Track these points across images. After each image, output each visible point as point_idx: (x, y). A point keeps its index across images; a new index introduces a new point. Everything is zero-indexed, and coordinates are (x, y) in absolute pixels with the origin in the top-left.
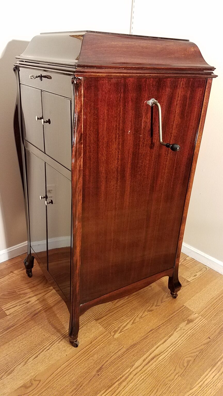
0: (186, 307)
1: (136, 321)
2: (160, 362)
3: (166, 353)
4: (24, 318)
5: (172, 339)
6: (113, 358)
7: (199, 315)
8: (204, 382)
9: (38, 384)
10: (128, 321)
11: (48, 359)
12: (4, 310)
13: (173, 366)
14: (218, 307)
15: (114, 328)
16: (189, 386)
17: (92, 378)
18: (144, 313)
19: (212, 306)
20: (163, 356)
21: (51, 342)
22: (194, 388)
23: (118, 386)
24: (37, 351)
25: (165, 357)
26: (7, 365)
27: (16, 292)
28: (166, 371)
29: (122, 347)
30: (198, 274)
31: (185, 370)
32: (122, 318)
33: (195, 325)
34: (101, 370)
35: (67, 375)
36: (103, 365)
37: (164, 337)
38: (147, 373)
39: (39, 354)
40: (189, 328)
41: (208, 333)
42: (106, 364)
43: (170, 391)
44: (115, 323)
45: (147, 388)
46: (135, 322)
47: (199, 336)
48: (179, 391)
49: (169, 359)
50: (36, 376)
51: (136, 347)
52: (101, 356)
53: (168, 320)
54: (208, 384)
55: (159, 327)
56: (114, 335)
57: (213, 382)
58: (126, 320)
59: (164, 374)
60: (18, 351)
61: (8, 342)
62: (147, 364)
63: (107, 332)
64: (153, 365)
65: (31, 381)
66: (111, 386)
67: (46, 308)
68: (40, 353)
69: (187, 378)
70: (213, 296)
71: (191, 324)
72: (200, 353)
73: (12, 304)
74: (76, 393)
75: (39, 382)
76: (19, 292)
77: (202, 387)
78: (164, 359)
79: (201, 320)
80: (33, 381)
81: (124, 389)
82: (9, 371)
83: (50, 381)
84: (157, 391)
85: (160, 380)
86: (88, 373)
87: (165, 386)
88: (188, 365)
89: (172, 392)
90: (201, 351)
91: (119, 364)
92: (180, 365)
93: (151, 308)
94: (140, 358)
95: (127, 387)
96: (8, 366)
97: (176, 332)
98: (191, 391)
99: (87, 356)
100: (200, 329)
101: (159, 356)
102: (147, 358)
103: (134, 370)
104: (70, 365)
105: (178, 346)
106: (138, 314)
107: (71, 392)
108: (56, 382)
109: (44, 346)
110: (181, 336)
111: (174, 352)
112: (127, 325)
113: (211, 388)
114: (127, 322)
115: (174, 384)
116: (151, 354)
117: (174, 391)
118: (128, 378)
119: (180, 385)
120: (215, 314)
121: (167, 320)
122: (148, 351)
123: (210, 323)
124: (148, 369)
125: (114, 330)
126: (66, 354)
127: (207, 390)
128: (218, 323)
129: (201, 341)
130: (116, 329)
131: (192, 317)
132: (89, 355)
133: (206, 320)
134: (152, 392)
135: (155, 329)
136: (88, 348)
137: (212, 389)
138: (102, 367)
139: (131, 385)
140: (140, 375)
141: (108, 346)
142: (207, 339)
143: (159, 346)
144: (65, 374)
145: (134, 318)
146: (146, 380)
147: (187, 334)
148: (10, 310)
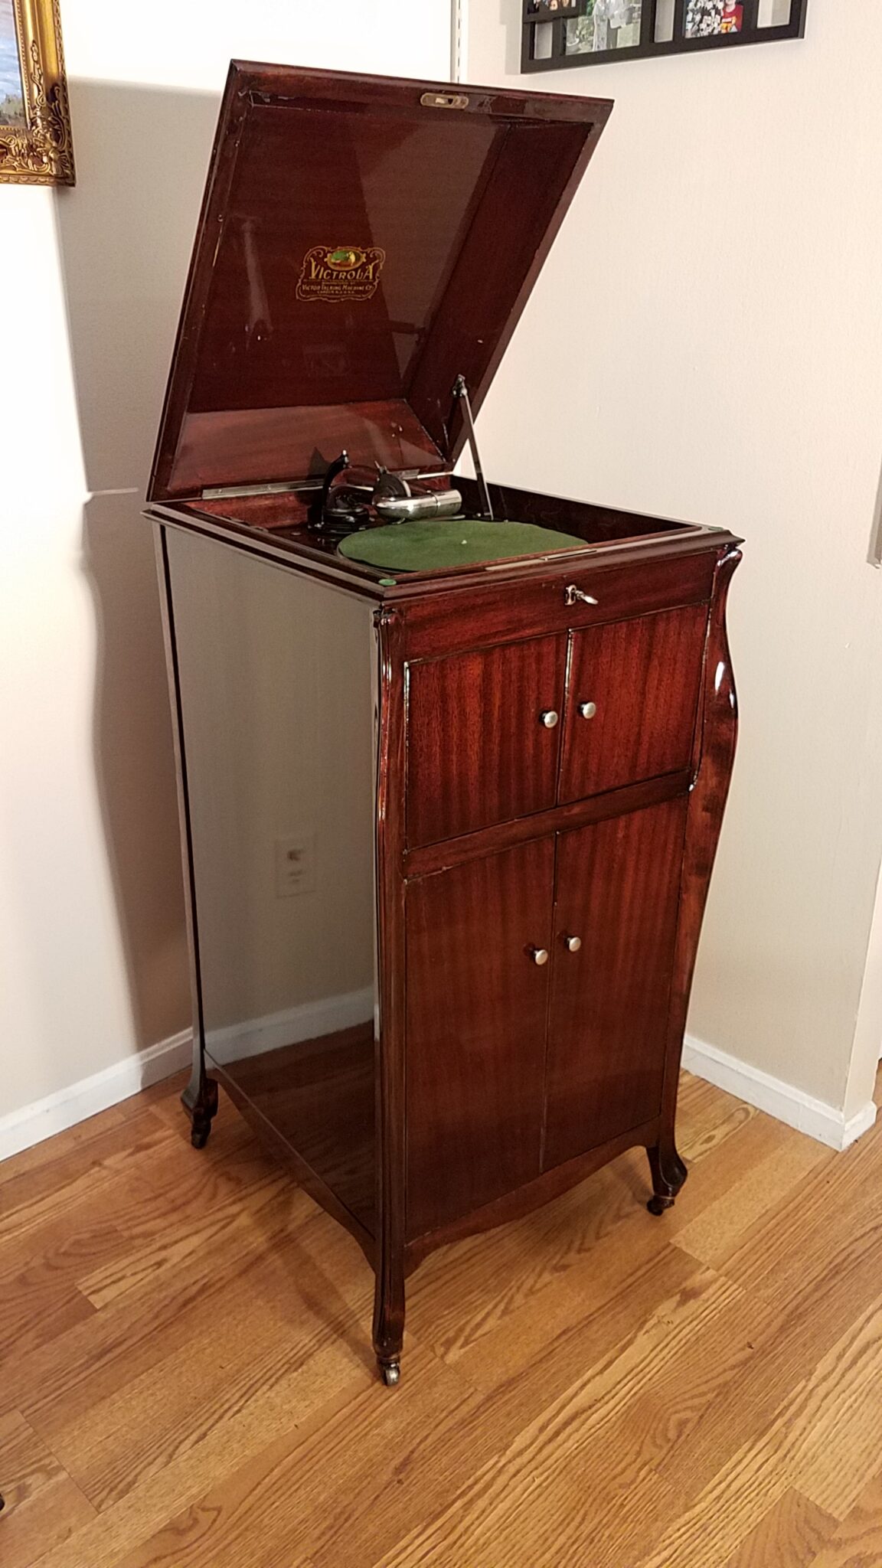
0: (676, 1248)
1: (516, 1304)
2: (593, 1430)
3: (612, 1403)
4: (151, 1316)
5: (631, 1356)
6: (442, 1428)
7: (720, 1272)
8: (729, 1486)
9: (215, 1520)
10: (490, 1307)
11: (239, 1442)
12: (85, 1293)
13: (633, 1441)
14: (782, 1243)
15: (443, 1331)
16: (682, 1501)
17: (381, 1493)
18: (540, 1276)
19: (764, 1242)
20: (603, 1412)
21: (244, 1389)
22: (698, 1506)
23: (461, 1511)
24: (204, 1418)
25: (608, 1415)
26: (114, 1468)
27: (116, 1231)
28: (611, 1456)
29: (472, 1390)
30: (719, 1134)
31: (669, 1451)
32: (470, 1297)
33: (706, 1305)
34: (406, 1465)
35: (303, 1486)
36: (412, 1452)
37: (603, 1354)
38: (552, 1466)
39: (209, 1429)
40: (687, 1318)
41: (746, 1331)
42: (422, 1447)
43: (624, 1520)
44: (448, 1314)
45: (552, 1512)
46: (511, 1308)
47: (719, 1340)
48: (651, 1515)
49: (621, 1421)
50: (205, 1497)
51: (517, 1390)
52: (405, 1423)
53: (617, 1296)
54: (742, 1490)
55: (589, 1321)
56: (446, 1353)
57: (757, 1483)
58: (481, 1304)
59: (606, 1465)
60: (144, 1421)
61: (109, 1396)
62: (550, 1440)
63: (422, 1346)
64: (571, 1442)
65: (191, 1513)
66: (439, 1513)
67: (221, 1279)
68: (213, 1425)
69: (676, 1477)
70: (768, 1208)
71: (692, 1305)
72: (717, 1395)
73: (108, 1273)
74: (334, 1539)
75: (216, 1513)
76: (129, 1228)
77: (722, 1501)
78: (606, 1420)
79: (723, 1289)
80: (199, 1511)
81: (482, 1518)
82: (121, 1486)
83: (250, 1509)
84: (583, 1519)
85: (592, 1487)
86: (367, 1477)
87: (608, 1504)
88: (679, 1437)
89: (629, 1520)
90: (724, 1390)
91: (462, 1446)
92: (654, 1437)
93: (562, 1257)
94: (530, 1420)
95: (492, 1512)
96: (115, 1471)
97: (644, 1330)
98: (687, 1514)
99: (362, 1426)
100: (720, 1319)
101: (590, 1412)
102: (550, 1421)
103: (510, 1462)
104: (310, 1456)
105: (649, 1376)
106: (520, 1282)
107: (319, 1538)
108: (268, 1511)
109: (223, 1401)
110: (658, 1345)
111: (637, 1396)
112: (484, 1319)
113: (750, 1502)
114: (486, 1310)
115: (637, 1497)
116: (563, 1407)
117: (636, 1516)
118: (492, 1486)
119: (654, 1499)
120: (770, 1268)
121: (613, 1294)
122: (553, 1398)
123: (755, 1297)
124: (554, 1457)
125: (443, 1339)
126: (296, 1422)
127: (738, 1509)
128: (779, 1296)
129: (724, 1359)
130: (451, 1334)
131: (697, 1279)
132: (366, 1423)
133: (741, 1289)
134: (568, 1524)
135: (576, 1326)
136: (365, 1402)
137: (753, 1503)
138: (409, 1456)
139: (502, 1507)
140: (529, 1475)
141: (428, 1391)
142: (743, 1349)
143: (589, 1381)
144: (297, 1486)
145: (510, 1295)
146: (547, 1487)
147: (678, 1338)
148: (104, 1292)
